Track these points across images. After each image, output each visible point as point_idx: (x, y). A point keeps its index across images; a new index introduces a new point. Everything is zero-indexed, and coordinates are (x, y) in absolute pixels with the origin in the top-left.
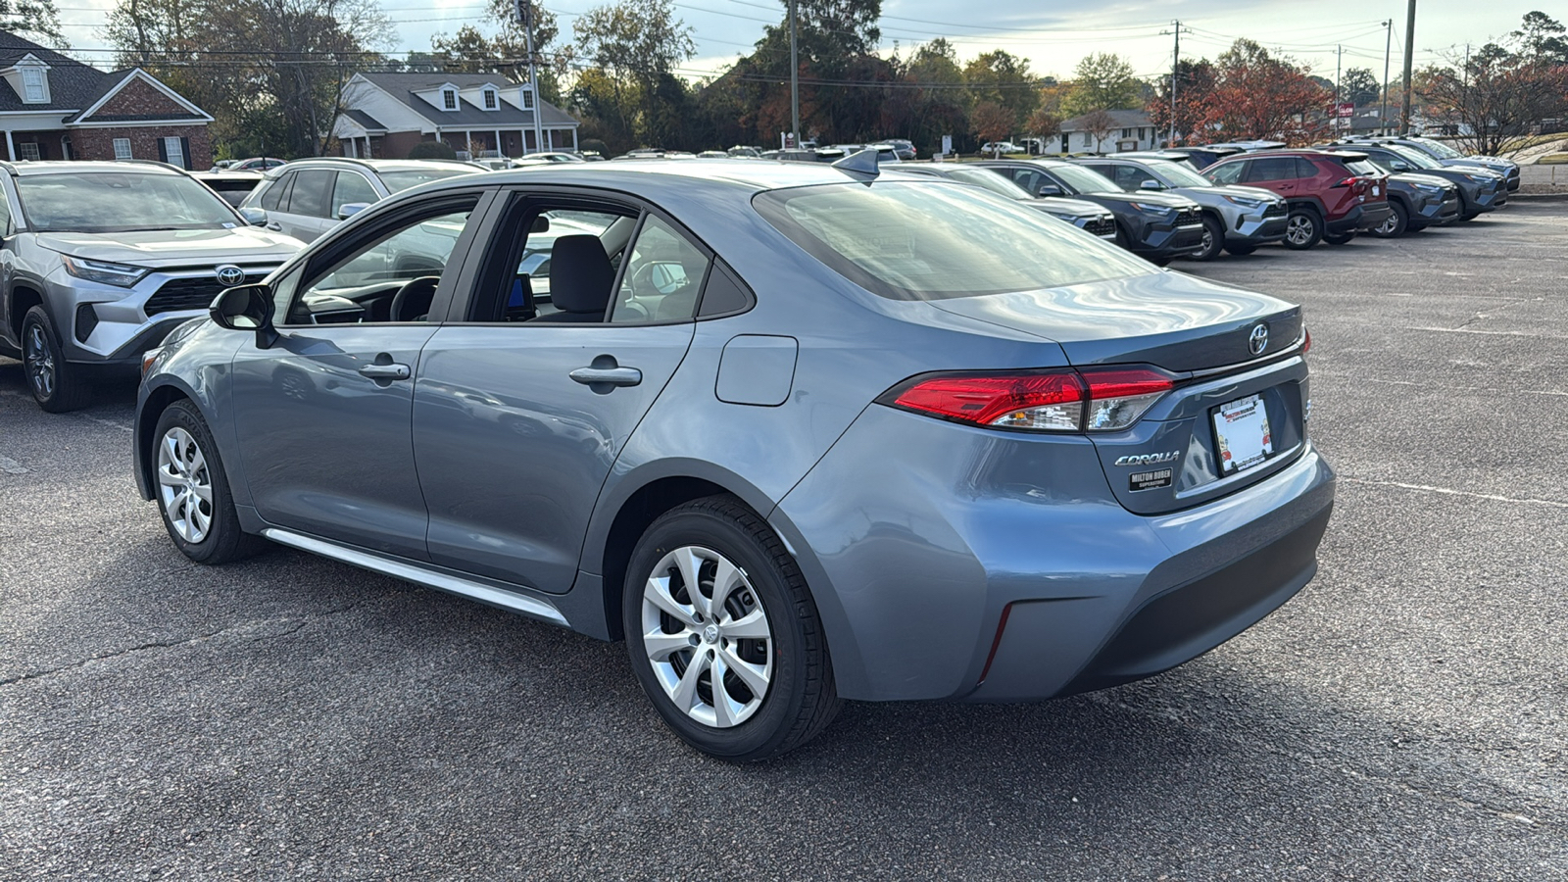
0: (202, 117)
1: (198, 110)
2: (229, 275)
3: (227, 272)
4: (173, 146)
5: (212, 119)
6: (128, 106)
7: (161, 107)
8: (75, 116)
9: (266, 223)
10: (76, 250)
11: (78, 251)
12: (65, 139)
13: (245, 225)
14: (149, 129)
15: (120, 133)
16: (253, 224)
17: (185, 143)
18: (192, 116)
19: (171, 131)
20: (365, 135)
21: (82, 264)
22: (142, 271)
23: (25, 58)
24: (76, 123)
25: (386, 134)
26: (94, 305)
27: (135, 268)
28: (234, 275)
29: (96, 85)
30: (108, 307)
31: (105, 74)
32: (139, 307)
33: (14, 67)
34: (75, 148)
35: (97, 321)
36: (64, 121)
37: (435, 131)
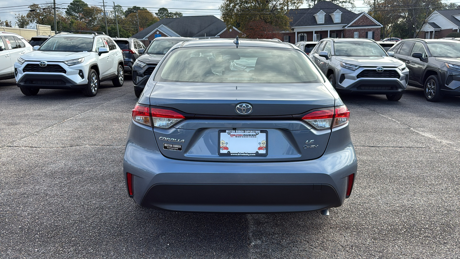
0: (380, 25)
1: (378, 23)
2: (380, 69)
3: (379, 69)
4: (370, 34)
5: (382, 26)
6: (360, 23)
7: (369, 23)
8: (346, 26)
9: (394, 56)
10: (344, 60)
11: (344, 61)
12: (343, 32)
13: (388, 56)
14: (364, 29)
15: (356, 30)
16: (390, 56)
17: (373, 33)
18: (377, 25)
19: (370, 30)
20: (433, 30)
21: (344, 64)
22: (358, 67)
23: (337, 11)
24: (345, 28)
25: (441, 30)
26: (345, 75)
27: (356, 66)
28: (381, 69)
29: (353, 17)
30: (348, 75)
31: (356, 14)
32: (355, 76)
33: (333, 13)
34: (344, 35)
35: (345, 78)
36: (343, 27)
37: (458, 29)
